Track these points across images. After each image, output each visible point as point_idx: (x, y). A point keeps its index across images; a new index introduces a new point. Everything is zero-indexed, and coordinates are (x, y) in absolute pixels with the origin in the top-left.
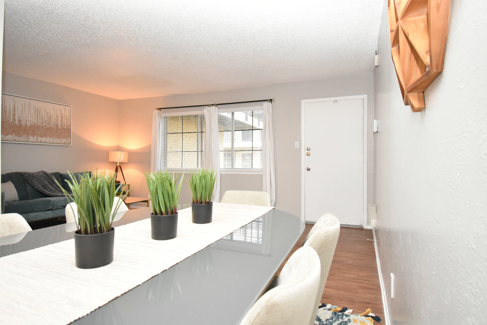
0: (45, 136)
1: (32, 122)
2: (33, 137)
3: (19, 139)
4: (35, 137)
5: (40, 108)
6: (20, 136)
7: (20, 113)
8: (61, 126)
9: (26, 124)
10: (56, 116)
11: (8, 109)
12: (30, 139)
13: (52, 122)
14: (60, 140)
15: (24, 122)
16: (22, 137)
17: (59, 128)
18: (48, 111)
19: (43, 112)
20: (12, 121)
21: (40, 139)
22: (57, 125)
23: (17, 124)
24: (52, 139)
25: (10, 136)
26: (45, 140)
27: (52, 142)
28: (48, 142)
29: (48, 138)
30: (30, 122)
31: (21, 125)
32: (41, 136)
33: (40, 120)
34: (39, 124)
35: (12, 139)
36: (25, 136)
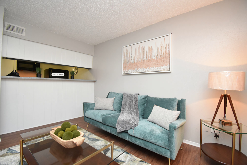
0: (148, 67)
1: (141, 59)
2: (141, 69)
3: (134, 71)
4: (142, 68)
5: (145, 47)
6: (134, 70)
7: (134, 55)
8: (161, 56)
9: (137, 61)
10: (156, 49)
11: (129, 54)
12: (139, 71)
13: (154, 55)
14: (159, 68)
15: (136, 60)
16: (135, 70)
17: (159, 57)
18: (150, 47)
19: (147, 50)
20: (130, 61)
21: (145, 69)
22: (157, 55)
23: (133, 62)
24: (153, 68)
25: (129, 70)
26: (148, 70)
27: (153, 71)
28: (150, 71)
29: (150, 68)
30: (139, 59)
31: (134, 62)
32: (146, 67)
33: (145, 55)
34: (144, 58)
35: (131, 72)
36: (137, 69)
